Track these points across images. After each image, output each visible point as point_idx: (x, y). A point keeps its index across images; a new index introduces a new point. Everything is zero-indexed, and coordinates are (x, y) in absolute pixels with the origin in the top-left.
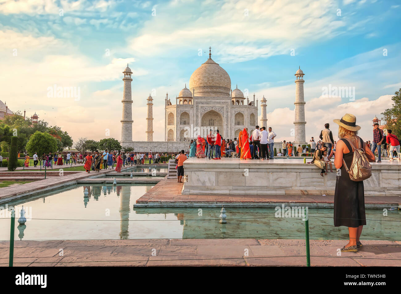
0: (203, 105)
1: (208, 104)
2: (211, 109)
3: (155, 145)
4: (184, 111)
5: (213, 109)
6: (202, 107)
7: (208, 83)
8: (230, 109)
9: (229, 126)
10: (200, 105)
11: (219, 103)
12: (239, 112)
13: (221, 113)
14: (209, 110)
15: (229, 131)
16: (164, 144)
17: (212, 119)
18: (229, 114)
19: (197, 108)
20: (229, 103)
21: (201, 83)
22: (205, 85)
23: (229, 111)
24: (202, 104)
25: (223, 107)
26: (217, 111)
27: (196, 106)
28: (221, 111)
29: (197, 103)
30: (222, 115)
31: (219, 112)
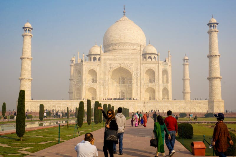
0: (110, 62)
1: (116, 60)
2: (119, 66)
3: (54, 104)
4: (91, 69)
5: (122, 66)
6: (109, 64)
7: (120, 40)
8: (139, 65)
9: (139, 84)
10: (108, 62)
11: (128, 59)
12: (149, 68)
13: (130, 70)
14: (117, 67)
15: (139, 89)
16: (63, 103)
17: (122, 77)
18: (139, 70)
19: (104, 65)
20: (139, 59)
21: (113, 41)
22: (117, 42)
23: (139, 67)
24: (110, 60)
25: (132, 64)
26: (126, 67)
27: (104, 63)
28: (130, 68)
29: (105, 60)
30: (131, 72)
31: (128, 69)
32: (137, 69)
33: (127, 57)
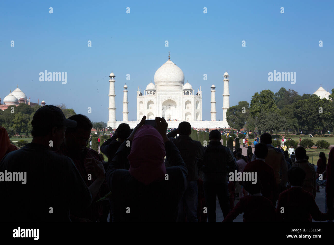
0: (162, 96)
1: (166, 95)
2: (168, 99)
4: (150, 100)
5: (170, 98)
7: (167, 79)
8: (181, 98)
9: (181, 110)
10: (161, 96)
11: (174, 94)
12: (188, 100)
13: (175, 101)
14: (167, 99)
15: (181, 113)
17: (169, 105)
18: (181, 101)
19: (158, 98)
20: (181, 94)
21: (162, 79)
22: (165, 80)
24: (162, 94)
25: (177, 97)
26: (173, 99)
27: (159, 96)
28: (175, 100)
29: (159, 94)
30: (176, 103)
31: (174, 100)
32: (180, 100)
33: (173, 92)
